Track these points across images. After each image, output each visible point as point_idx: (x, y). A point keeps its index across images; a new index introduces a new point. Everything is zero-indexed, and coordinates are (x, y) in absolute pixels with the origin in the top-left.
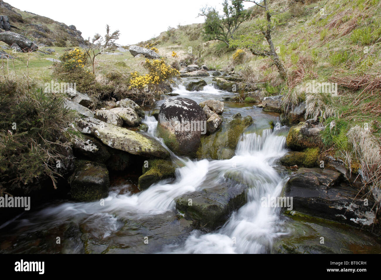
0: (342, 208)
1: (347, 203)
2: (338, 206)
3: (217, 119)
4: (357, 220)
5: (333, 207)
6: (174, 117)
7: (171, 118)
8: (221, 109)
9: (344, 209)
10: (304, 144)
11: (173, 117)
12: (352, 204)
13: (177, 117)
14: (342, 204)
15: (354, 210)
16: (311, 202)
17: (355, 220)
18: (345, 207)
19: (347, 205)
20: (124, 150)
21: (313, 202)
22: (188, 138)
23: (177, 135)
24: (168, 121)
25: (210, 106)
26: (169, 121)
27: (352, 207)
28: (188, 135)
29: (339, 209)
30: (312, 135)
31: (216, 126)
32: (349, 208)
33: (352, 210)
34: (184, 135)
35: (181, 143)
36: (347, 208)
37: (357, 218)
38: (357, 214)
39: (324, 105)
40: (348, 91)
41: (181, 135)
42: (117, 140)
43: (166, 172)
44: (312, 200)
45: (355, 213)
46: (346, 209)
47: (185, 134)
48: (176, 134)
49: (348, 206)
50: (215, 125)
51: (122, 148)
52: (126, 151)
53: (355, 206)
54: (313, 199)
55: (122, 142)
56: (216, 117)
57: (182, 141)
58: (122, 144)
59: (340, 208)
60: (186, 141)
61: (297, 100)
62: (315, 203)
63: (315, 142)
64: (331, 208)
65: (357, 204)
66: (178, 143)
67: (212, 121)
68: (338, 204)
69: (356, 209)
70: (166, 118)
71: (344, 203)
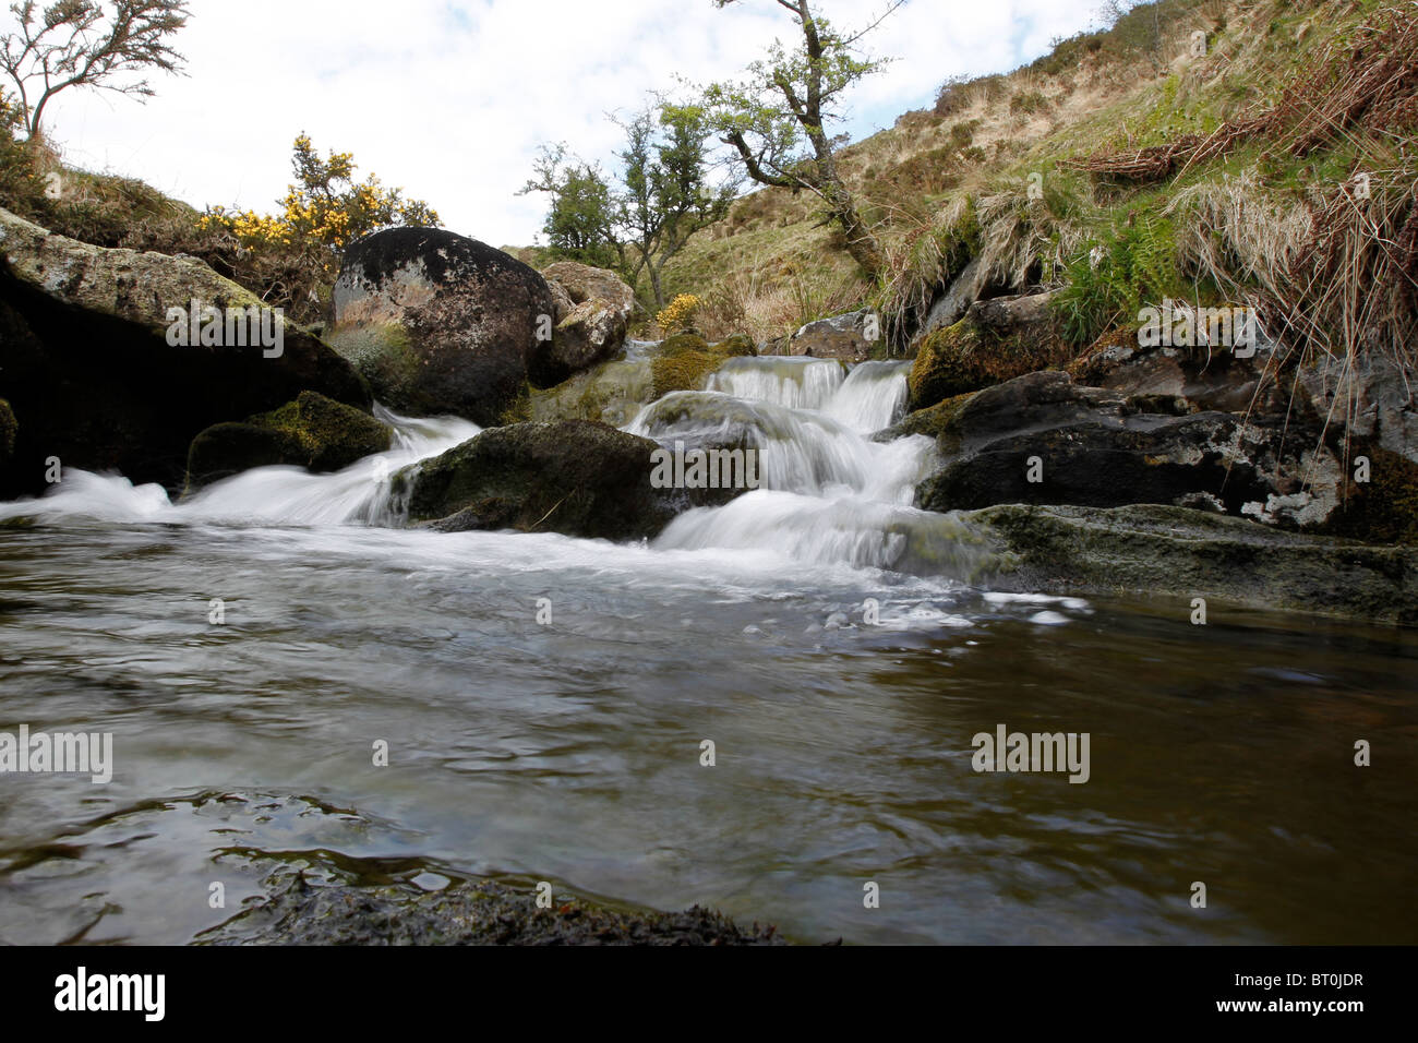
0: (1200, 455)
1: (1220, 426)
2: (1185, 447)
3: (603, 313)
4: (1269, 506)
5: (1162, 459)
6: (409, 265)
7: (390, 275)
8: (623, 307)
9: (1212, 458)
10: (989, 370)
11: (403, 266)
12: (1240, 430)
13: (421, 262)
14: (1199, 438)
15: (1254, 459)
16: (1064, 452)
17: (1264, 511)
18: (1214, 448)
19: (1223, 437)
20: (127, 315)
21: (1072, 452)
22: (467, 339)
23: (417, 328)
24: (375, 293)
25: (575, 288)
26: (380, 289)
27: (1243, 443)
28: (469, 327)
29: (1188, 465)
30: (1018, 324)
31: (597, 338)
32: (1231, 453)
33: (1245, 460)
34: (447, 328)
35: (428, 357)
36: (1224, 450)
37: (1270, 496)
38: (1268, 476)
39: (1054, 223)
40: (1134, 190)
41: (431, 330)
42: (102, 263)
43: (344, 435)
44: (1066, 442)
45: (1260, 472)
46: (1219, 455)
47: (454, 323)
48: (412, 323)
49: (1227, 439)
50: (595, 333)
51: (123, 301)
52: (141, 319)
53: (1255, 435)
54: (1070, 437)
55: (126, 275)
56: (601, 305)
57: (436, 351)
58: (121, 283)
59: (1191, 456)
60: (457, 353)
61: (941, 263)
62: (1080, 456)
63: (1031, 350)
64: (1153, 468)
65: (1260, 425)
66: (417, 358)
67: (582, 323)
68: (1183, 442)
69: (1258, 452)
70: (365, 281)
71: (1205, 428)
